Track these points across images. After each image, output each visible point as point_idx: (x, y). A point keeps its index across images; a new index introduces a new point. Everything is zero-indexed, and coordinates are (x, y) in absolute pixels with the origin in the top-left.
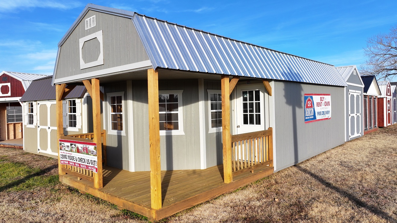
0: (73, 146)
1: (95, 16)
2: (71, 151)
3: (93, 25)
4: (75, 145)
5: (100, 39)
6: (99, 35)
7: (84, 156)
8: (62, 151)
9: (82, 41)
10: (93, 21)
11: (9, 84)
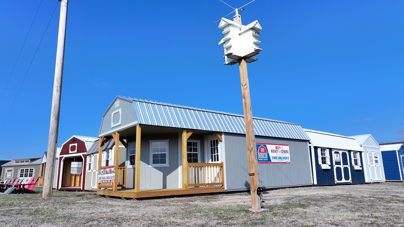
0: (105, 171)
1: (119, 101)
2: (104, 174)
3: (118, 105)
4: (106, 170)
5: (120, 112)
6: (120, 110)
7: (109, 175)
8: (99, 175)
9: (113, 113)
10: (118, 104)
11: (76, 145)
